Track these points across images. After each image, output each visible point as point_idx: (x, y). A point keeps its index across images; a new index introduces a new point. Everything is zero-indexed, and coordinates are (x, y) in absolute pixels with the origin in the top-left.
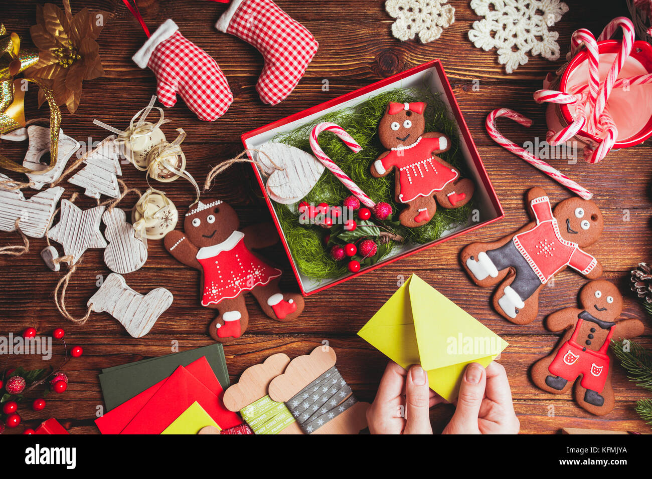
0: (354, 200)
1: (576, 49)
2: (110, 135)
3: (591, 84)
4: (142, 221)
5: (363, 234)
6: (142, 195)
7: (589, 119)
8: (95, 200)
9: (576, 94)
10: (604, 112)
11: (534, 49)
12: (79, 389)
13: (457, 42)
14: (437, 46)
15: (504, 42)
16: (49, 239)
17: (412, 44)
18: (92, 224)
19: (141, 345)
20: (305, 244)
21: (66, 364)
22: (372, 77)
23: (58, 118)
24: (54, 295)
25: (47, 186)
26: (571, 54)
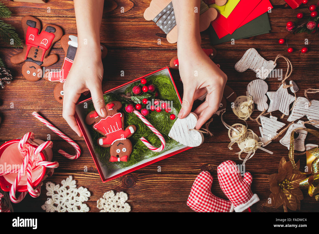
0: (144, 114)
1: (38, 188)
2: (265, 147)
3: (31, 170)
4: (249, 105)
5: (139, 97)
6: (249, 118)
7: (32, 154)
8: (272, 115)
9: (38, 166)
10: (25, 157)
11: (59, 187)
12: (281, 23)
13: (96, 191)
14: (105, 189)
15: (73, 191)
16: (295, 96)
17: (118, 190)
18: (274, 103)
19: (250, 45)
20: (168, 92)
21: (287, 36)
22: (137, 174)
23: (290, 155)
24: (293, 69)
25: (296, 122)
26: (40, 185)
